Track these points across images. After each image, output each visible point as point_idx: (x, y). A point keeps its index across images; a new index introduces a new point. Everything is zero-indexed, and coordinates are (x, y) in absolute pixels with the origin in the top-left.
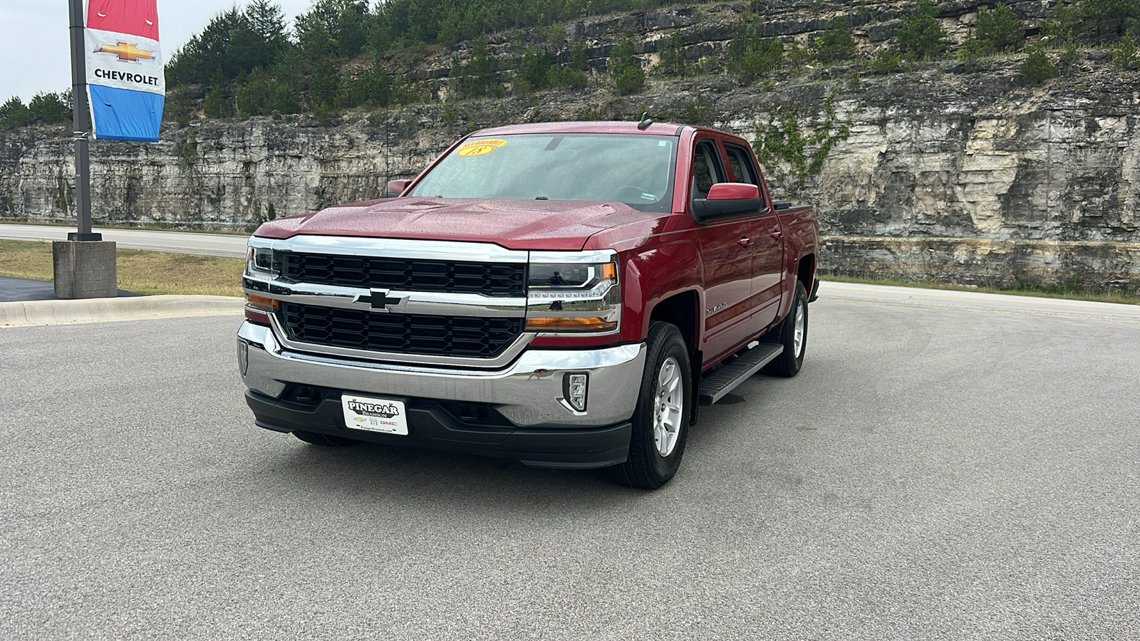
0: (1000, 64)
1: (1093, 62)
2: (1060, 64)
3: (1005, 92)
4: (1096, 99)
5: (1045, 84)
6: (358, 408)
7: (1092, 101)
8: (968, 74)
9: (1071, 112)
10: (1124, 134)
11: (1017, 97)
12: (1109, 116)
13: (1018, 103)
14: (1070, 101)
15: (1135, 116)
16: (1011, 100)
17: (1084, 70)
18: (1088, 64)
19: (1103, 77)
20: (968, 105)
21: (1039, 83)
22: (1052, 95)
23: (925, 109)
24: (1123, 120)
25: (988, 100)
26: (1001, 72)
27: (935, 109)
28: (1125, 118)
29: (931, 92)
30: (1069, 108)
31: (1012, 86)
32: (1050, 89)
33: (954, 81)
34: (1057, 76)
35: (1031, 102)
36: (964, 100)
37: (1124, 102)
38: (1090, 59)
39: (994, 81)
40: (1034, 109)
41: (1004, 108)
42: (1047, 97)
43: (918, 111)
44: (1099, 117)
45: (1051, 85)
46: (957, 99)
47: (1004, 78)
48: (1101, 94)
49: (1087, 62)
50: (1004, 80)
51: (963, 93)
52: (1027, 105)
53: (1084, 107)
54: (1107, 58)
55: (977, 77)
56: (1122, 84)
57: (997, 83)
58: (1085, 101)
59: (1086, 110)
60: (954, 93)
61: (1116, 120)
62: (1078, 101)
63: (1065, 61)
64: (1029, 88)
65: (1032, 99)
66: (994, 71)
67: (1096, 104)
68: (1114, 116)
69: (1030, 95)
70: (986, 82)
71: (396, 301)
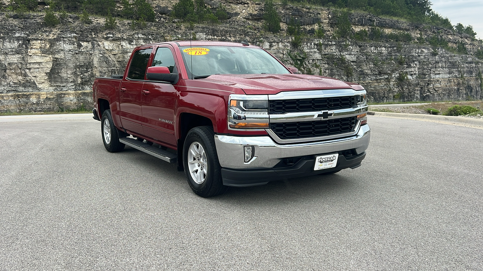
0: (34, 16)
1: (72, 19)
2: (60, 19)
3: (40, 29)
4: (79, 34)
5: (56, 26)
6: (321, 161)
7: (77, 35)
8: (20, 19)
9: (70, 39)
10: (91, 48)
11: (46, 31)
12: (85, 41)
13: (47, 34)
14: (69, 34)
15: (94, 42)
16: (44, 32)
17: (70, 22)
18: (70, 20)
19: (78, 26)
20: (25, 33)
21: (53, 26)
22: (61, 31)
23: (5, 34)
24: (90, 43)
25: (33, 32)
26: (36, 20)
27: (10, 34)
28: (91, 42)
29: (5, 26)
30: (69, 37)
31: (42, 26)
32: (59, 29)
33: (15, 22)
34: (60, 24)
35: (53, 34)
36: (23, 31)
37: (89, 36)
38: (71, 18)
39: (34, 23)
40: (55, 37)
41: (42, 35)
42: (59, 32)
43: (2, 35)
44: (81, 41)
45: (59, 27)
46: (19, 30)
47: (38, 22)
48: (80, 33)
49: (70, 19)
50: (38, 24)
51: (21, 28)
52: (51, 35)
53: (75, 37)
54: (77, 18)
55: (25, 21)
56: (86, 29)
57: (35, 24)
58: (75, 35)
59: (76, 39)
60: (17, 28)
61: (88, 43)
62: (72, 34)
63: (62, 18)
64: (50, 28)
65: (53, 32)
66: (33, 19)
67: (79, 36)
68: (87, 41)
69: (52, 31)
70: (30, 23)
71: (331, 114)
